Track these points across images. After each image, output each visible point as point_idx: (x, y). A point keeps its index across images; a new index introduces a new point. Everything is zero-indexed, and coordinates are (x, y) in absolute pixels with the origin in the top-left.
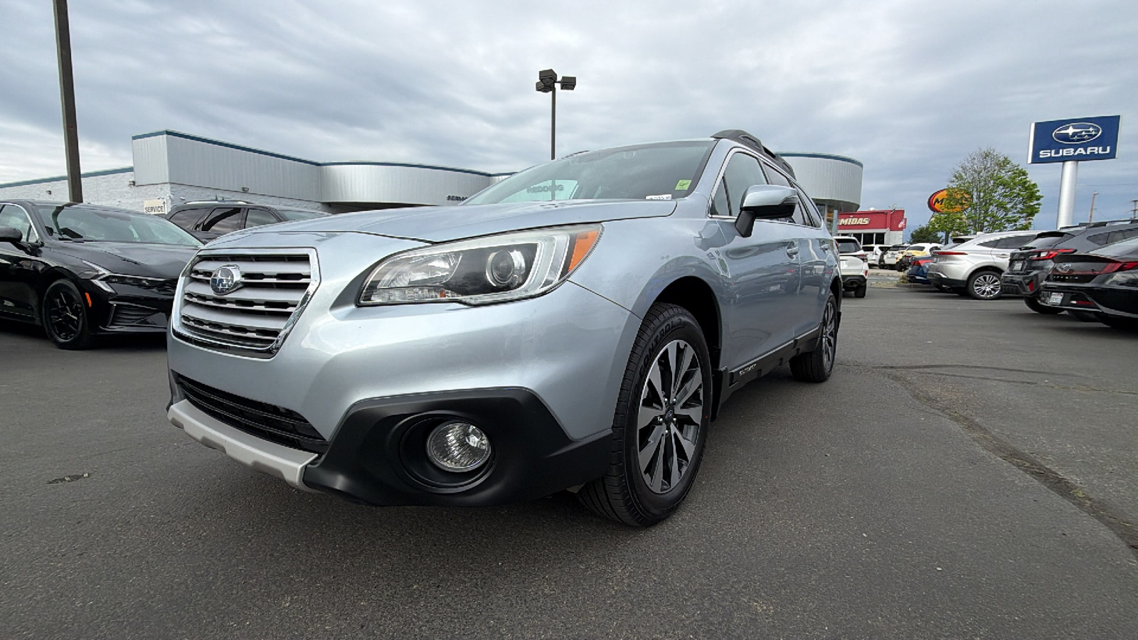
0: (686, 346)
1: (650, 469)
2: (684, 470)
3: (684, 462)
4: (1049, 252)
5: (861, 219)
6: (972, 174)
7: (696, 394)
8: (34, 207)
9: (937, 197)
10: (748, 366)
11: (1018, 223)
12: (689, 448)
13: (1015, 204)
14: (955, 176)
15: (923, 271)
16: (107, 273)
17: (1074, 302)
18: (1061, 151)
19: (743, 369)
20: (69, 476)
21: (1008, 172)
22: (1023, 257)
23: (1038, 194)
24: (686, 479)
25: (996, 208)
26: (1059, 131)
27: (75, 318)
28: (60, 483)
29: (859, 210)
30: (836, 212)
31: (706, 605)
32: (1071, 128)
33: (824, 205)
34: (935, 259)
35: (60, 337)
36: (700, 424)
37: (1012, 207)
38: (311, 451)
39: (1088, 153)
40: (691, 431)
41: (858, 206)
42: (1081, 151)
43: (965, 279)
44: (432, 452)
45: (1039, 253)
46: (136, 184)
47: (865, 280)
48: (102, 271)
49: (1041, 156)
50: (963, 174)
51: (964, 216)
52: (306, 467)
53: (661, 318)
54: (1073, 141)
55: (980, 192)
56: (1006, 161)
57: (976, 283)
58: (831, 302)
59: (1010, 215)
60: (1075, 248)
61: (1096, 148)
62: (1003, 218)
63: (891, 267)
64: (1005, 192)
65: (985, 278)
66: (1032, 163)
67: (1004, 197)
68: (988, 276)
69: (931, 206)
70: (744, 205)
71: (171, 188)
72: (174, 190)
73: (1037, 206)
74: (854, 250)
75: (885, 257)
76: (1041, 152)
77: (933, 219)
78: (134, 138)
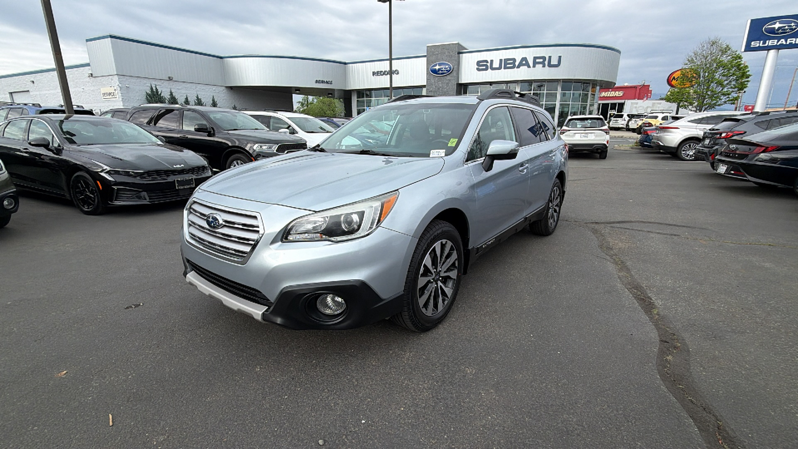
0: (446, 242)
1: (426, 305)
2: (446, 302)
3: (446, 298)
4: (727, 133)
5: (617, 92)
6: (701, 59)
7: (454, 264)
8: (52, 121)
9: (673, 76)
10: (490, 241)
11: (730, 96)
12: (449, 291)
13: (730, 82)
14: (688, 60)
15: (649, 138)
16: (109, 169)
17: (733, 172)
18: (767, 41)
19: (486, 244)
20: (134, 305)
21: (729, 56)
22: (710, 136)
23: (748, 73)
24: (447, 307)
25: (716, 85)
26: (769, 25)
27: (93, 196)
28: (130, 309)
29: (616, 86)
30: (598, 88)
31: (445, 370)
32: (778, 23)
33: (590, 83)
34: (658, 131)
35: (84, 207)
36: (456, 278)
37: (727, 84)
38: (265, 305)
39: (788, 43)
40: (450, 284)
41: (615, 84)
42: (783, 41)
43: (676, 146)
44: (319, 306)
45: (721, 134)
46: (94, 76)
47: (607, 147)
48: (105, 167)
49: (752, 46)
50: (694, 59)
51: (692, 91)
52: (263, 313)
53: (434, 230)
54: (778, 34)
55: (705, 72)
56: (728, 48)
57: (683, 148)
58: (558, 187)
59: (725, 90)
60: (745, 130)
61: (794, 39)
62: (720, 92)
63: (634, 130)
64: (724, 72)
65: (690, 146)
66: (745, 51)
67: (723, 76)
68: (692, 144)
69: (669, 82)
70: (488, 153)
71: (119, 78)
72: (120, 80)
73: (745, 83)
74: (600, 125)
75: (630, 123)
76: (752, 43)
77: (669, 93)
78: (87, 41)
